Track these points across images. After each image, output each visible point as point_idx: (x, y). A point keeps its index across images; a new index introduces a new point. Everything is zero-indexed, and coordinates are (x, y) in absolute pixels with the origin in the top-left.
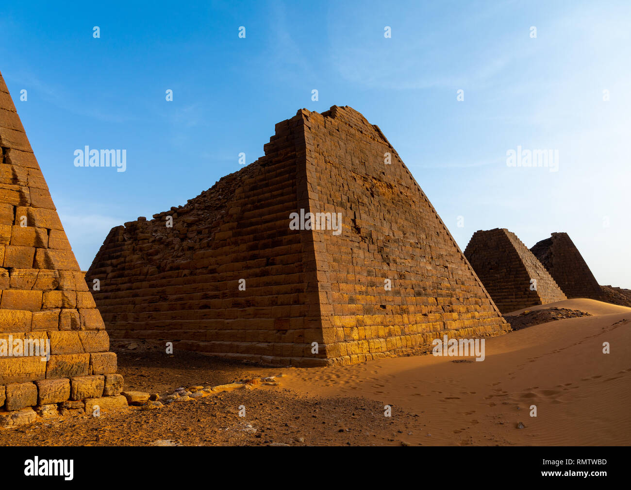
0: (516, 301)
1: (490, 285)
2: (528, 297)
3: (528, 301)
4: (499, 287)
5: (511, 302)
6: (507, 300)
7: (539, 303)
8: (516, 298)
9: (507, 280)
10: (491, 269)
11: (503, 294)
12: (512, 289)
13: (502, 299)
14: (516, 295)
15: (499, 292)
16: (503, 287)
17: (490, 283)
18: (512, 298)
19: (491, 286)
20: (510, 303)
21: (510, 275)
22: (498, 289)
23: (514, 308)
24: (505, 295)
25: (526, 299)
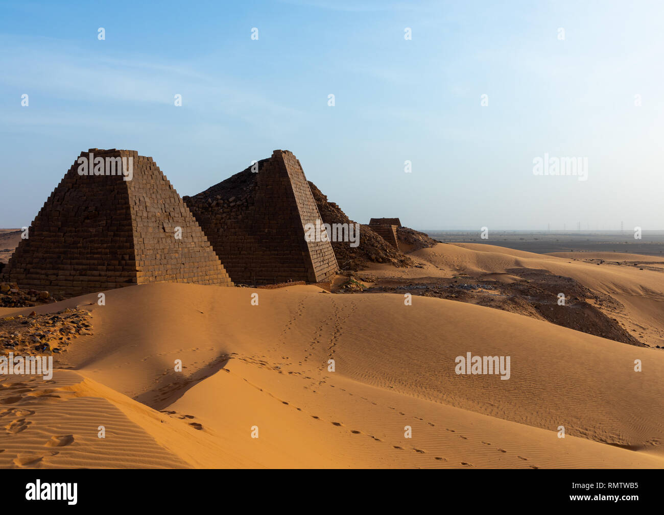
0: (106, 275)
1: (79, 245)
2: (123, 270)
3: (120, 276)
4: (89, 251)
5: (100, 275)
6: (95, 272)
7: (134, 281)
8: (107, 270)
9: (103, 238)
10: (87, 218)
11: (92, 262)
12: (106, 254)
13: (90, 270)
14: (108, 265)
15: (87, 259)
16: (96, 251)
17: (79, 243)
18: (102, 270)
19: (80, 247)
20: (98, 278)
21: (108, 231)
22: (87, 253)
23: (101, 287)
24: (94, 264)
25: (118, 273)
